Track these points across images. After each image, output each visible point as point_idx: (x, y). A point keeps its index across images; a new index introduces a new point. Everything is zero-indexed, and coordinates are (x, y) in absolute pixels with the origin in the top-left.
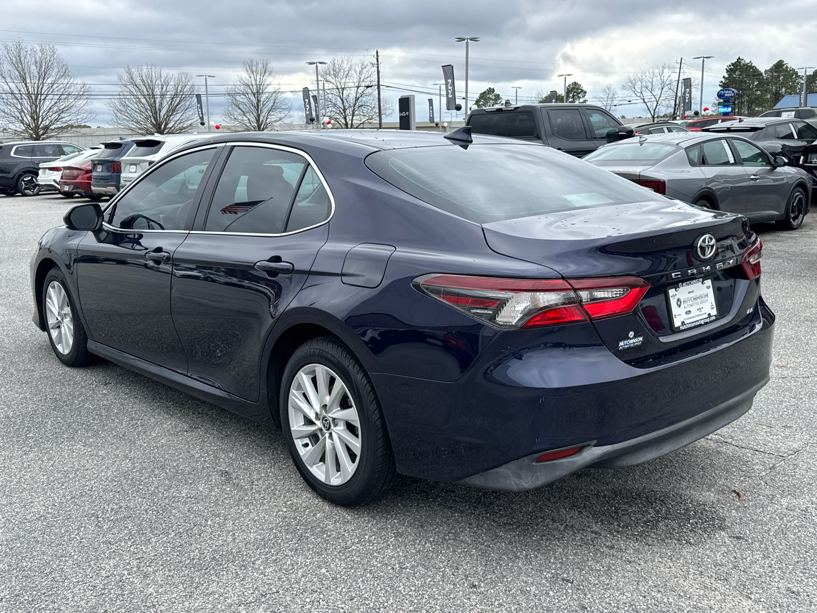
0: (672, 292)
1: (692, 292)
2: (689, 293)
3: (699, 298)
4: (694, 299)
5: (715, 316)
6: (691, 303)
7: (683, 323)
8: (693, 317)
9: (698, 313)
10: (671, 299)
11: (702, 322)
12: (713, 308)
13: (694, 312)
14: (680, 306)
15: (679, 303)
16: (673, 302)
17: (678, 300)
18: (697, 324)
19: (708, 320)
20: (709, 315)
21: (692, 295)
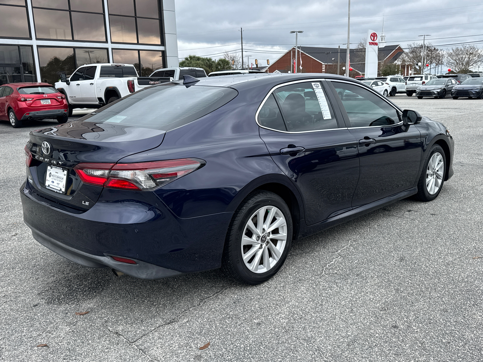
0: (49, 168)
1: (57, 173)
2: (56, 172)
3: (59, 177)
4: (57, 177)
5: (63, 192)
6: (55, 178)
7: (49, 186)
8: (54, 186)
9: (57, 185)
10: (48, 171)
11: (55, 191)
12: (63, 187)
13: (55, 184)
14: (50, 177)
15: (50, 175)
16: (48, 173)
17: (50, 173)
18: (53, 190)
19: (58, 191)
20: (61, 190)
21: (56, 174)
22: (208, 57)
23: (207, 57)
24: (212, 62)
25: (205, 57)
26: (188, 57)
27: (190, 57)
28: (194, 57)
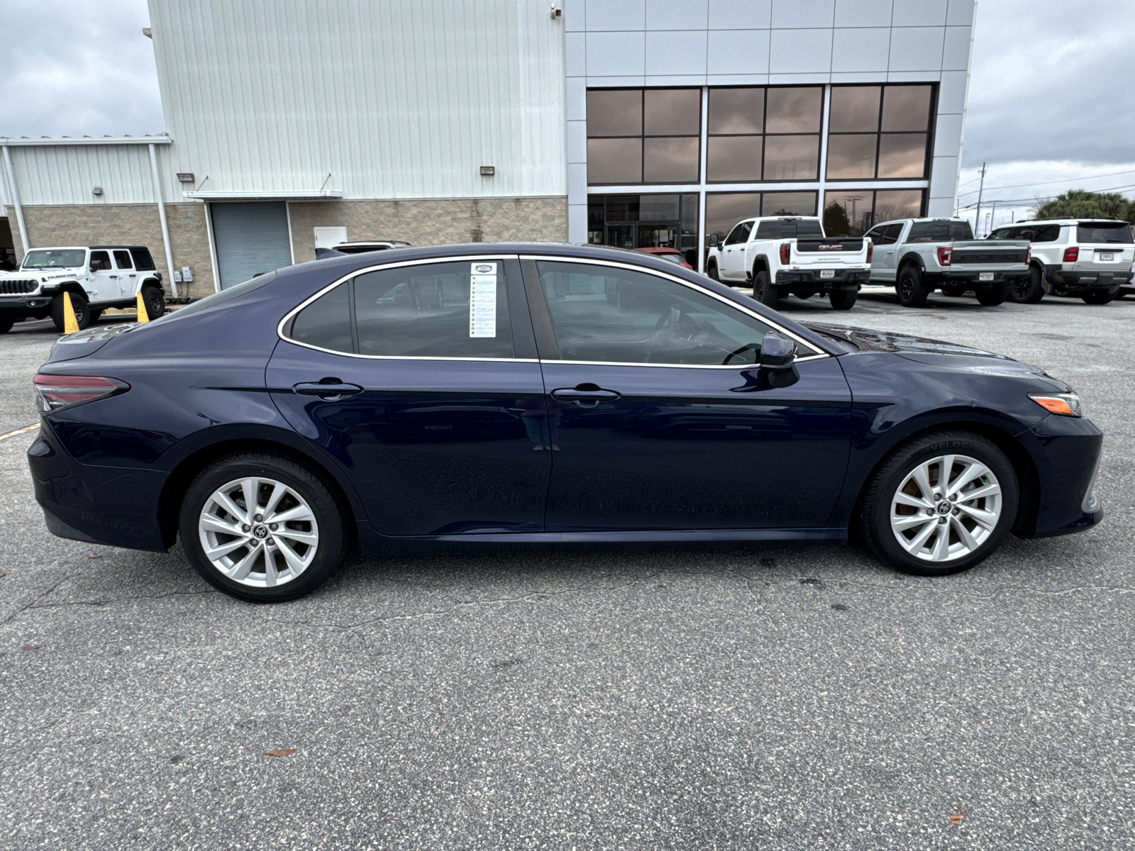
22: (1113, 192)
23: (1110, 192)
24: (1121, 202)
25: (1106, 193)
26: (1067, 194)
27: (1071, 195)
28: (1080, 193)
